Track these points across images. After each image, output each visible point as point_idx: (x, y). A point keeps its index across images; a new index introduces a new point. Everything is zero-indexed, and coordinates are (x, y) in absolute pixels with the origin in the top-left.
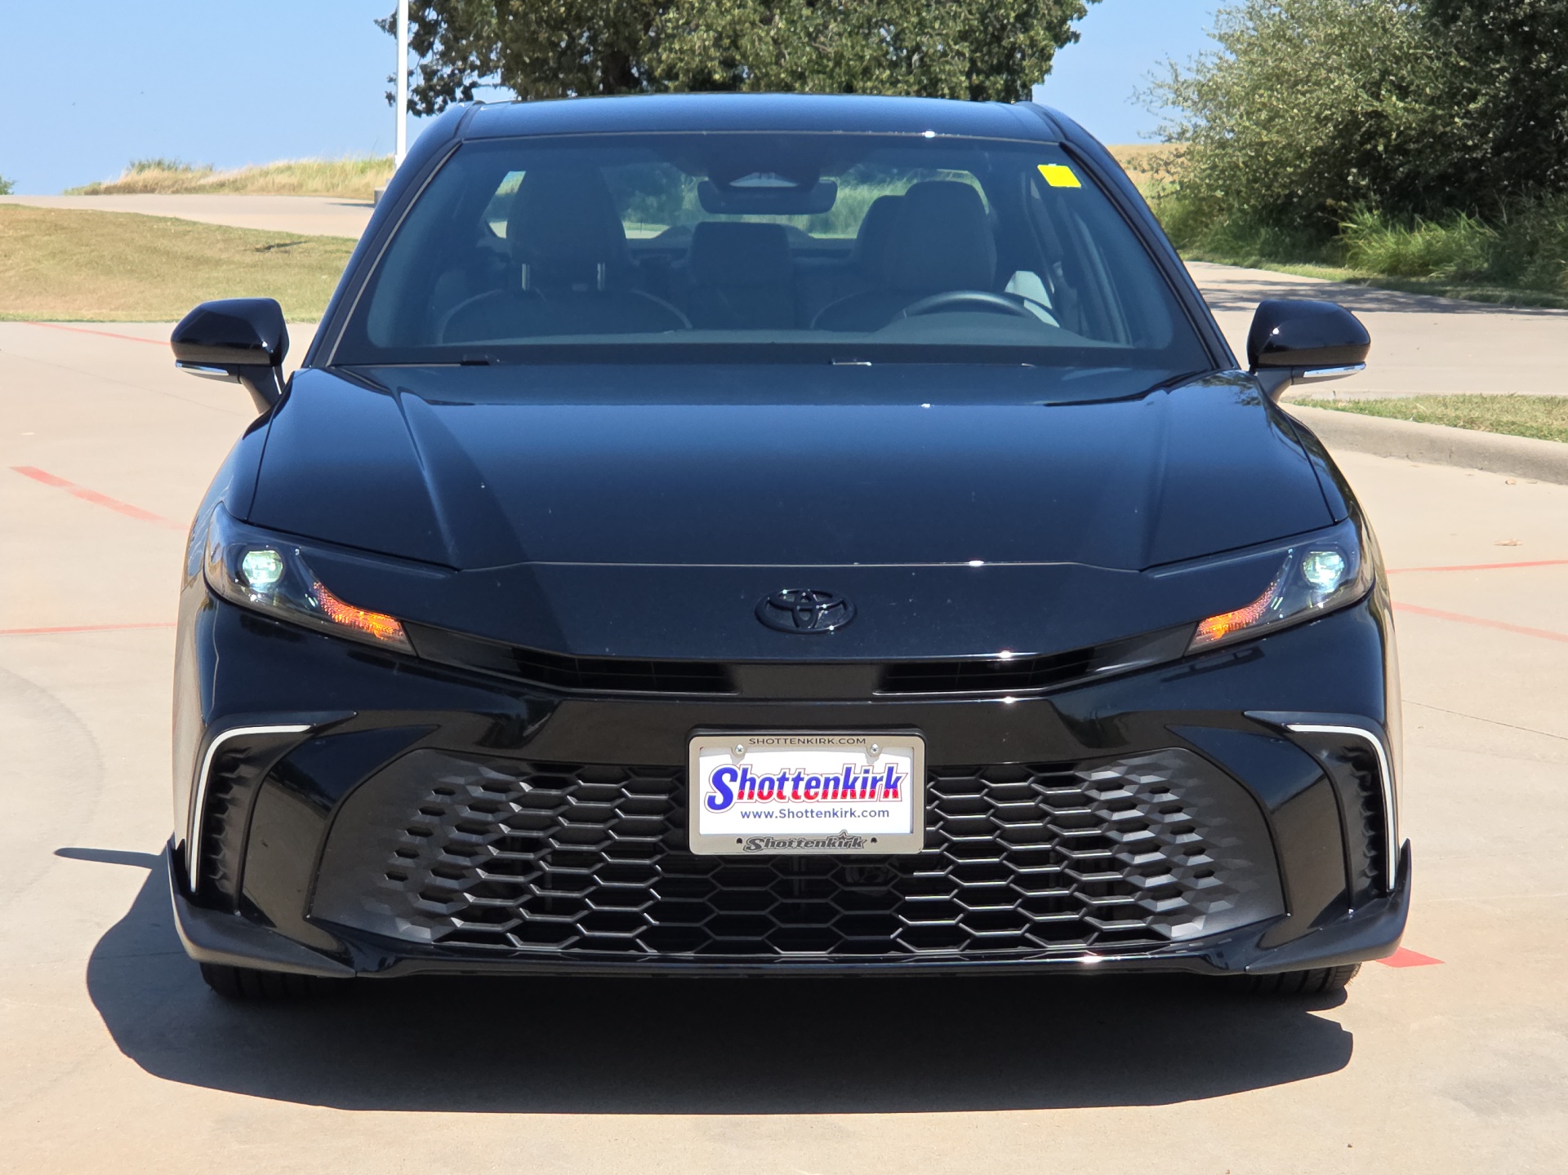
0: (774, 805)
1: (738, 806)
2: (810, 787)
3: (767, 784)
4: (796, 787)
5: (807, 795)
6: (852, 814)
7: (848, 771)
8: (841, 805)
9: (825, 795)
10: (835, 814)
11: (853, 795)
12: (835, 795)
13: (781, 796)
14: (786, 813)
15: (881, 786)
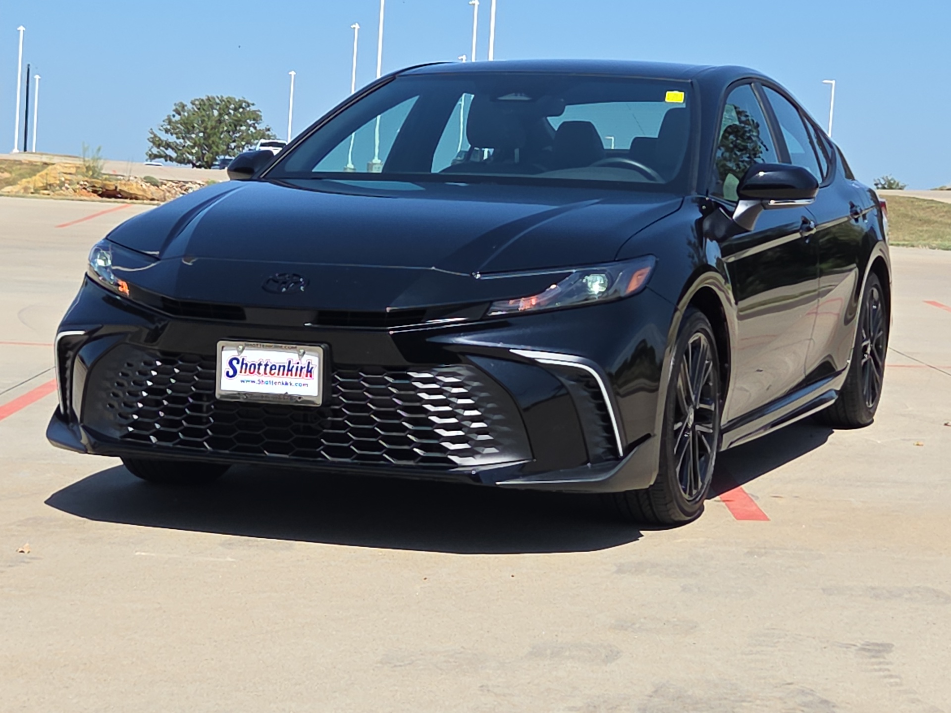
0: (255, 377)
1: (239, 376)
2: (272, 369)
3: (253, 366)
4: (265, 369)
5: (270, 373)
6: (291, 384)
7: (290, 362)
8: (285, 379)
9: (278, 374)
10: (283, 384)
11: (291, 375)
12: (283, 374)
13: (259, 373)
14: (261, 381)
15: (304, 371)
